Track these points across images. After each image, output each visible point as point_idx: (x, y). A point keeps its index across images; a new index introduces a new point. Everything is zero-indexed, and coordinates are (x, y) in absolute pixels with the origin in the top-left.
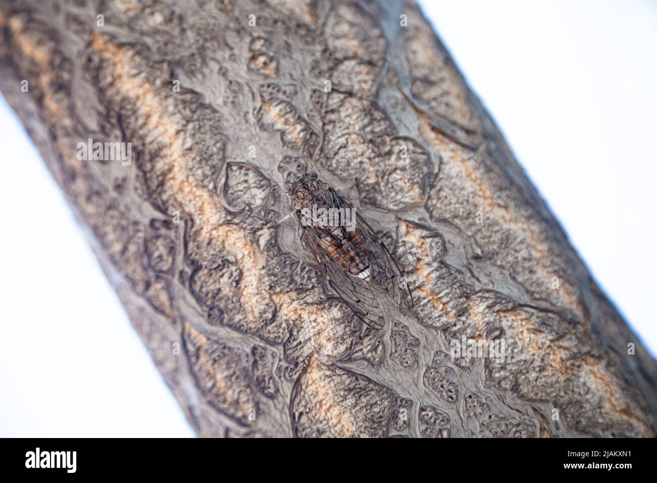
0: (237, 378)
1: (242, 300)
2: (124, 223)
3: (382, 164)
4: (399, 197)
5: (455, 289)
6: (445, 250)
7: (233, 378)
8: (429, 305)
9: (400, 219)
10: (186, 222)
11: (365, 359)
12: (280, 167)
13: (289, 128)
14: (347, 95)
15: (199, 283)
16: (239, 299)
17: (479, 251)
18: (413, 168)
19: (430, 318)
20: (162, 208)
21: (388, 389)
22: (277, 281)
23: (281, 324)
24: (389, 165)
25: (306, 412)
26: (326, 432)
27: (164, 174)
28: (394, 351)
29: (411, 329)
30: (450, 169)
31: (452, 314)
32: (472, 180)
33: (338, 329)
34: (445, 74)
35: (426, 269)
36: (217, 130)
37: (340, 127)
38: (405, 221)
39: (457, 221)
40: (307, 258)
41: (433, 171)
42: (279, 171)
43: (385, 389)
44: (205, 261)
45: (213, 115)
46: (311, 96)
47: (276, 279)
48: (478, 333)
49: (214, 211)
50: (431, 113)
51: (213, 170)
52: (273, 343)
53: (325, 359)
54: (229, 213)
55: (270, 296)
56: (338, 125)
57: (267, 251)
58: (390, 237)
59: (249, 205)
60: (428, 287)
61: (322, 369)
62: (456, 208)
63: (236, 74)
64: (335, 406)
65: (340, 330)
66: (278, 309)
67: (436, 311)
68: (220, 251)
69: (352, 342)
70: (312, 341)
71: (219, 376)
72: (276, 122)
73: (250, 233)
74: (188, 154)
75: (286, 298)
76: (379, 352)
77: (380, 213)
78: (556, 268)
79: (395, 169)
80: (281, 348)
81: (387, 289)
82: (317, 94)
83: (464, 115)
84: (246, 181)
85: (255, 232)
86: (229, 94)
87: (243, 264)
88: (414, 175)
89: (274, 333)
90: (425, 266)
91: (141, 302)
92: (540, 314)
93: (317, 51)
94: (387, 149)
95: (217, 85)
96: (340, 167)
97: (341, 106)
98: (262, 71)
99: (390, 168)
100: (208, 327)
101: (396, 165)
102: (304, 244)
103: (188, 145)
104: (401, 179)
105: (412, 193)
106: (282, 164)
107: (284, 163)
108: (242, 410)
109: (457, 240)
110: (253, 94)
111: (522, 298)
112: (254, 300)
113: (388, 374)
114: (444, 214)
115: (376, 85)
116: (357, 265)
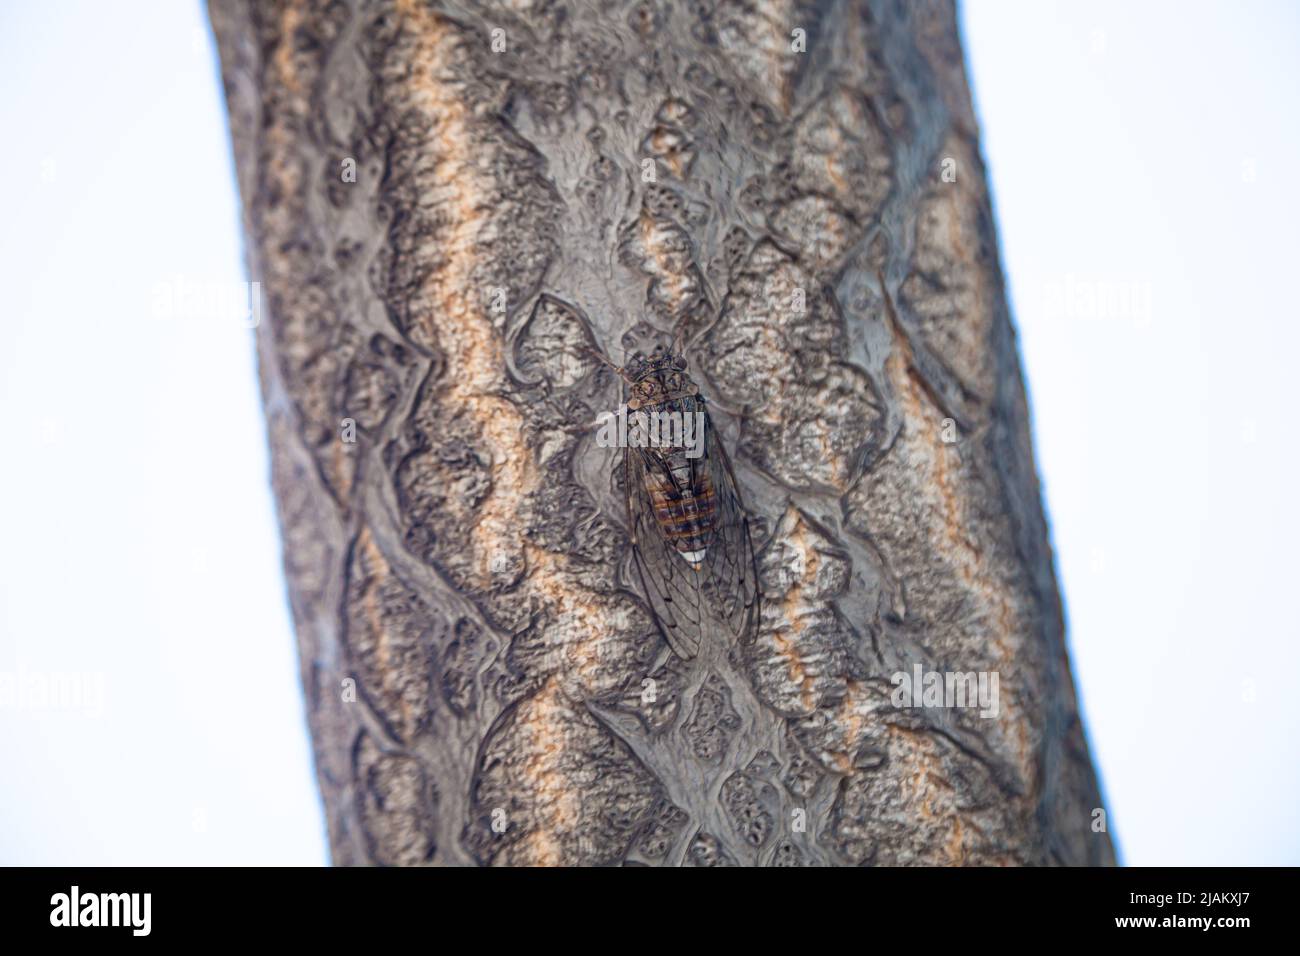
0: (414, 657)
1: (476, 533)
2: (329, 316)
3: (799, 399)
4: (805, 466)
5: (836, 659)
6: (845, 587)
7: (408, 655)
8: (782, 669)
9: (792, 504)
10: (433, 365)
11: (638, 715)
12: (626, 337)
13: (671, 278)
14: (788, 258)
15: (414, 474)
16: (471, 529)
17: (901, 611)
18: (848, 426)
19: (774, 691)
20: (403, 324)
21: (657, 780)
22: (545, 526)
23: (523, 600)
24: (811, 405)
25: (506, 764)
26: (525, 809)
27: (429, 269)
28: (692, 721)
29: (735, 698)
30: (911, 451)
31: (813, 698)
32: (939, 483)
33: (615, 648)
34: (971, 279)
35: (799, 607)
36: (547, 231)
37: (755, 309)
38: (800, 510)
39: (885, 546)
40: (611, 509)
41: (881, 443)
42: (623, 342)
43: (651, 779)
44: (439, 441)
45: (550, 202)
46: (728, 237)
47: (544, 522)
48: (844, 748)
49: (488, 365)
50: (918, 342)
51: (513, 296)
52: (498, 627)
53: (572, 689)
54: (510, 378)
55: (524, 547)
56: (752, 303)
57: (549, 470)
58: (764, 528)
59: (550, 379)
60: (792, 638)
61: (561, 703)
62: (892, 522)
63: (616, 149)
64: (558, 774)
65: (617, 651)
66: (528, 574)
67: (789, 683)
68: (471, 438)
69: (628, 679)
70: (564, 651)
71: (386, 640)
72: (651, 257)
73: (533, 428)
74: (481, 251)
75: (548, 561)
76: (666, 713)
77: (762, 482)
78: (1020, 686)
79: (818, 416)
80: (507, 640)
82: (740, 236)
83: (972, 364)
84: (561, 338)
85: (541, 429)
86: (592, 178)
87: (501, 474)
88: (845, 438)
89: (506, 610)
90: (801, 601)
91: (305, 458)
92: (960, 756)
93: (769, 161)
94: (819, 376)
95: (577, 156)
96: (727, 377)
97: (771, 272)
98: (663, 161)
99: (810, 411)
100: (399, 552)
101: (823, 411)
102: (615, 482)
103: (488, 237)
104: (820, 437)
105: (829, 468)
106: (632, 334)
107: (637, 333)
108: (402, 712)
109: (873, 578)
110: (632, 193)
111: (940, 717)
112: (494, 542)
113: (667, 756)
114: (869, 524)
115: (844, 257)
116: (691, 539)
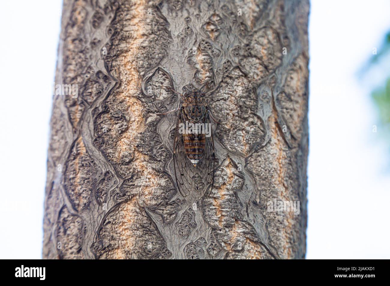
0: (88, 182)
1: (118, 143)
2: (84, 64)
3: (238, 122)
4: (236, 145)
5: (233, 212)
6: (241, 188)
7: (86, 181)
8: (214, 211)
9: (229, 156)
10: (116, 83)
11: (162, 216)
12: (184, 87)
13: (203, 72)
14: (244, 75)
15: (102, 120)
16: (117, 141)
17: (258, 201)
18: (252, 135)
19: (210, 218)
20: (109, 69)
21: (164, 239)
22: (143, 145)
23: (130, 169)
24: (241, 125)
25: (113, 223)
26: (116, 240)
27: (122, 52)
28: (180, 222)
29: (196, 216)
30: (271, 149)
31: (223, 223)
32: (279, 162)
33: (158, 191)
34: (300, 100)
35: (224, 191)
36: (165, 47)
37: (229, 89)
38: (231, 159)
39: (257, 178)
40: (167, 144)
41: (262, 143)
42: (183, 89)
43: (162, 239)
44: (113, 110)
45: (168, 38)
46: (225, 63)
47: (144, 143)
48: (230, 242)
49: (135, 87)
50: (280, 114)
51: (148, 66)
52: (119, 176)
53: (141, 202)
54: (142, 93)
55: (134, 150)
56: (229, 87)
57: (149, 126)
58: (218, 162)
59: (155, 96)
60: (220, 201)
61: (136, 206)
62: (261, 170)
63: (194, 26)
64: (130, 230)
65: (159, 192)
66: (134, 160)
67: (216, 216)
68: (124, 110)
69: (161, 202)
70: (141, 189)
71: (79, 175)
72: (198, 63)
73: (146, 111)
74: (141, 49)
75: (142, 157)
76: (172, 217)
77: (220, 147)
78: (291, 237)
79: (243, 129)
80: (122, 181)
81: (197, 188)
82: (229, 63)
83: (295, 128)
84: (162, 83)
85: (149, 112)
86: (184, 33)
87: (132, 125)
88: (251, 139)
89: (124, 171)
90: (225, 190)
91: (65, 111)
92: (268, 254)
93: (243, 43)
94: (246, 116)
95: (180, 25)
96: (215, 109)
97: (237, 78)
98: (208, 33)
99: (241, 127)
100: (91, 146)
101: (245, 128)
102: (170, 135)
103: (144, 45)
104: (243, 136)
105: (244, 147)
106: (186, 87)
107: (188, 87)
108: (80, 201)
109: (251, 188)
110: (196, 41)
111: (264, 239)
112: (125, 147)
113: (169, 232)
114: (253, 169)
115: (262, 80)
116: (195, 155)
